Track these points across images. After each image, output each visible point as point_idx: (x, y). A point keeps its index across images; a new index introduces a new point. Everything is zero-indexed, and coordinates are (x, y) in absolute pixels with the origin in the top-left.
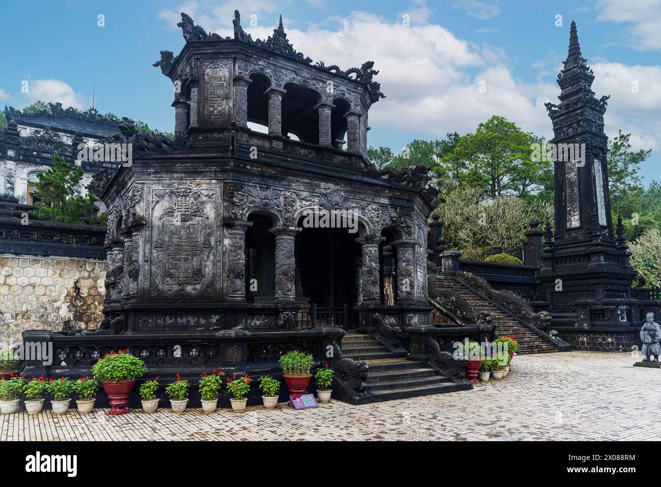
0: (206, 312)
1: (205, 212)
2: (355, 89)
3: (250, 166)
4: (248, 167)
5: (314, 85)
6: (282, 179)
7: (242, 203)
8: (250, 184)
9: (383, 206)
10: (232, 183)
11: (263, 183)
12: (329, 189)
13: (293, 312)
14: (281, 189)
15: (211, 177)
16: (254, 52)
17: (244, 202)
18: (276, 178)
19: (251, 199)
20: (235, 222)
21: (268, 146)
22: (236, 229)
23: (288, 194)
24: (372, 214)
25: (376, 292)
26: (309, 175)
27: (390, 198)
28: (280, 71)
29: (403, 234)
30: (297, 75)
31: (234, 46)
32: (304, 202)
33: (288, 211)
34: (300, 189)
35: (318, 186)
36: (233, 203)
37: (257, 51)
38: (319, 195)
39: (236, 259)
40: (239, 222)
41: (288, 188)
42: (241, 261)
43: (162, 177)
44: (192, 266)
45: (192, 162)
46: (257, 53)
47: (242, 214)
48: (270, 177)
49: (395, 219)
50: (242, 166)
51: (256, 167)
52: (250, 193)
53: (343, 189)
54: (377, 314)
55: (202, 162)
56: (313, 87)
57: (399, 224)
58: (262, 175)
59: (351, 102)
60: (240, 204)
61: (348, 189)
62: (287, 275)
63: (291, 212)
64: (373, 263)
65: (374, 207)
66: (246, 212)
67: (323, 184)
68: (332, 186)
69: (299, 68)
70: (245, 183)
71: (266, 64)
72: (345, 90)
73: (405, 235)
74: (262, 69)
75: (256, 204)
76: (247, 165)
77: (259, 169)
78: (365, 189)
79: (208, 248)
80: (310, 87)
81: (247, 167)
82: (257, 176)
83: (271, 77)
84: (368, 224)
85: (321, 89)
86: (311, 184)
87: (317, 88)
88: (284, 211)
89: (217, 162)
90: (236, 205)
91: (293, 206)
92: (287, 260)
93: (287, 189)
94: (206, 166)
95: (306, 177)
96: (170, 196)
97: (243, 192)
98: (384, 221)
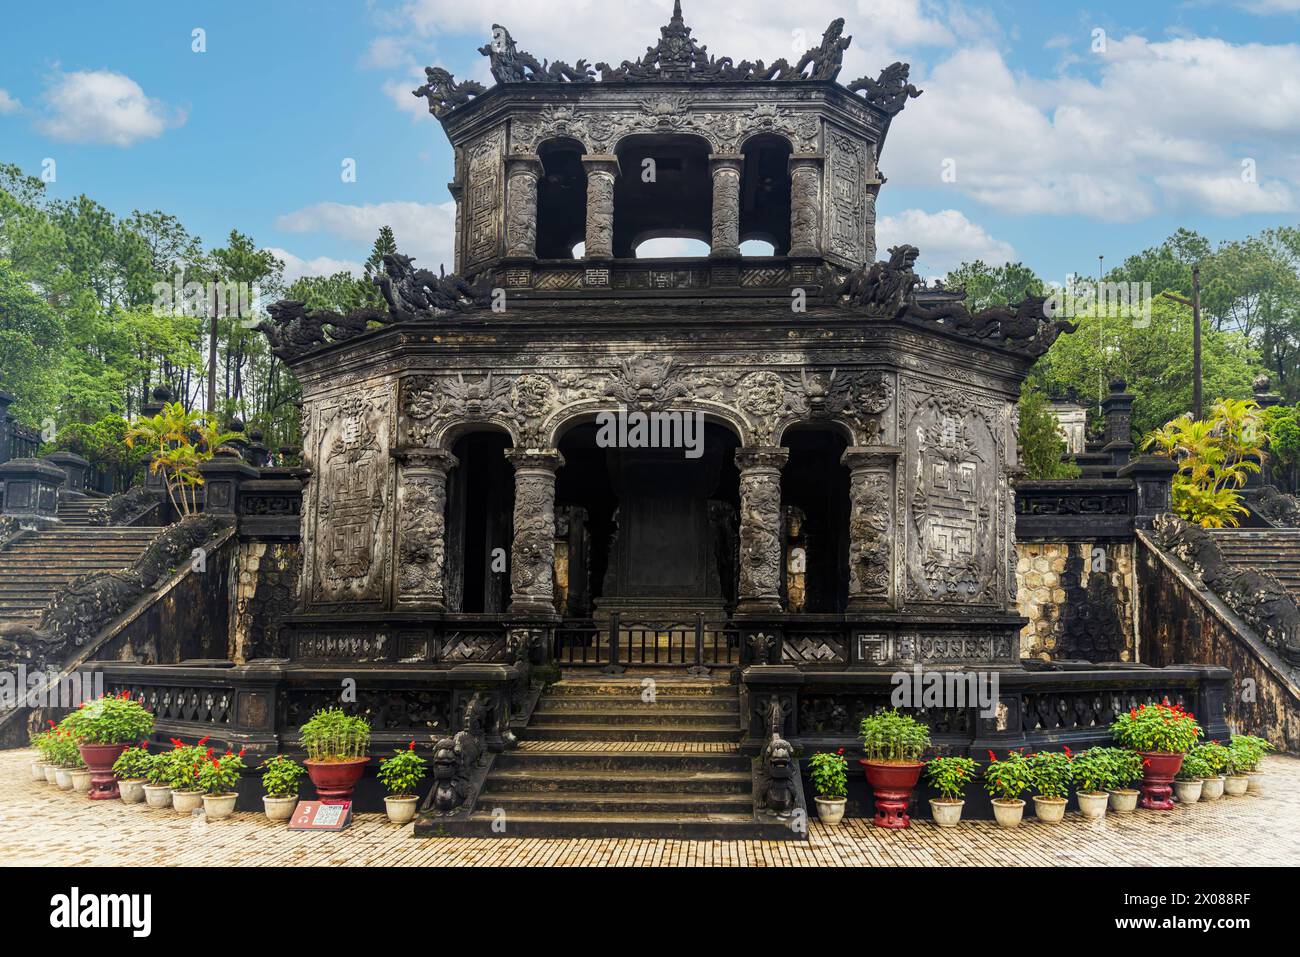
0: (368, 629)
1: (377, 440)
2: (801, 99)
3: (440, 336)
4: (437, 339)
5: (690, 123)
6: (514, 352)
7: (428, 413)
8: (448, 372)
9: (788, 372)
10: (409, 376)
11: (474, 366)
12: (632, 353)
13: (535, 630)
14: (515, 372)
15: (384, 370)
16: (541, 97)
17: (431, 411)
18: (498, 352)
19: (445, 401)
20: (406, 452)
21: (579, 283)
22: (413, 467)
23: (530, 379)
24: (753, 396)
25: (760, 583)
26: (574, 331)
27: (807, 349)
28: (606, 118)
29: (853, 433)
30: (646, 113)
31: (502, 99)
32: (570, 392)
33: (529, 417)
34: (558, 365)
35: (604, 353)
36: (411, 417)
37: (549, 93)
38: (605, 371)
39: (411, 524)
40: (415, 452)
41: (531, 366)
42: (421, 529)
43: (330, 385)
44: (359, 543)
45: (355, 349)
46: (549, 97)
47: (426, 435)
48: (489, 351)
49: (818, 399)
50: (423, 339)
51: (453, 336)
52: (446, 391)
53: (668, 347)
54: (761, 635)
55: (369, 345)
56: (687, 130)
57: (836, 409)
58: (468, 351)
59: (791, 134)
60: (423, 416)
61: (681, 345)
62: (523, 552)
63: (538, 417)
64: (755, 514)
65: (760, 378)
66: (437, 429)
67: (613, 346)
68: (637, 346)
69: (649, 96)
70: (436, 373)
71: (570, 113)
72: (772, 111)
73: (858, 436)
74: (561, 127)
75: (457, 412)
76: (435, 336)
77: (460, 339)
78: (729, 339)
79: (378, 507)
80: (679, 131)
81: (435, 339)
82: (459, 354)
83: (583, 136)
84: (741, 422)
85: (708, 128)
86: (585, 350)
87: (696, 129)
88: (520, 417)
89: (385, 339)
90: (417, 419)
91: (542, 405)
92: (525, 520)
93: (529, 371)
94: (372, 352)
95: (567, 337)
96: (339, 417)
97: (432, 391)
98: (788, 408)
